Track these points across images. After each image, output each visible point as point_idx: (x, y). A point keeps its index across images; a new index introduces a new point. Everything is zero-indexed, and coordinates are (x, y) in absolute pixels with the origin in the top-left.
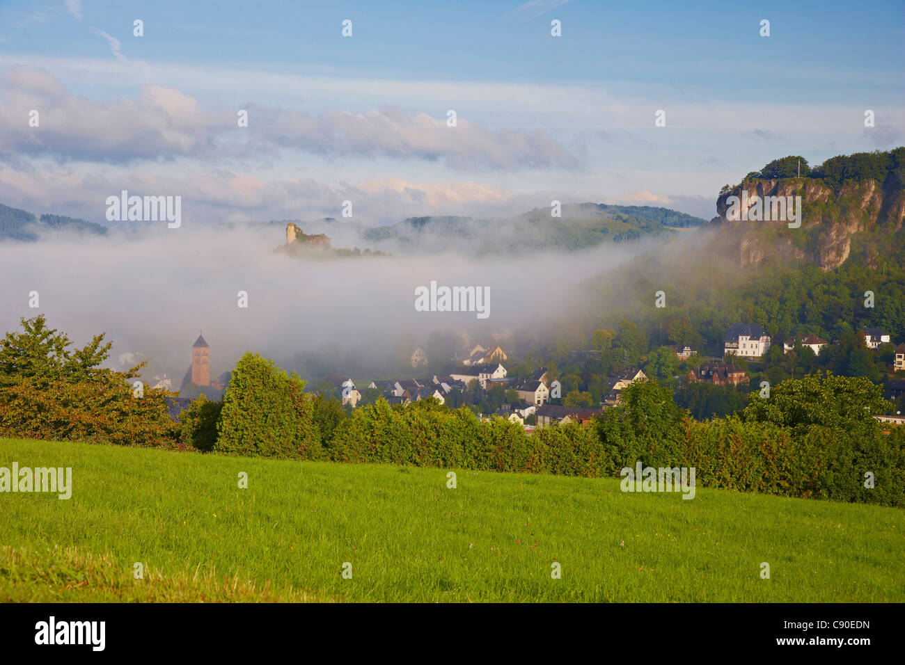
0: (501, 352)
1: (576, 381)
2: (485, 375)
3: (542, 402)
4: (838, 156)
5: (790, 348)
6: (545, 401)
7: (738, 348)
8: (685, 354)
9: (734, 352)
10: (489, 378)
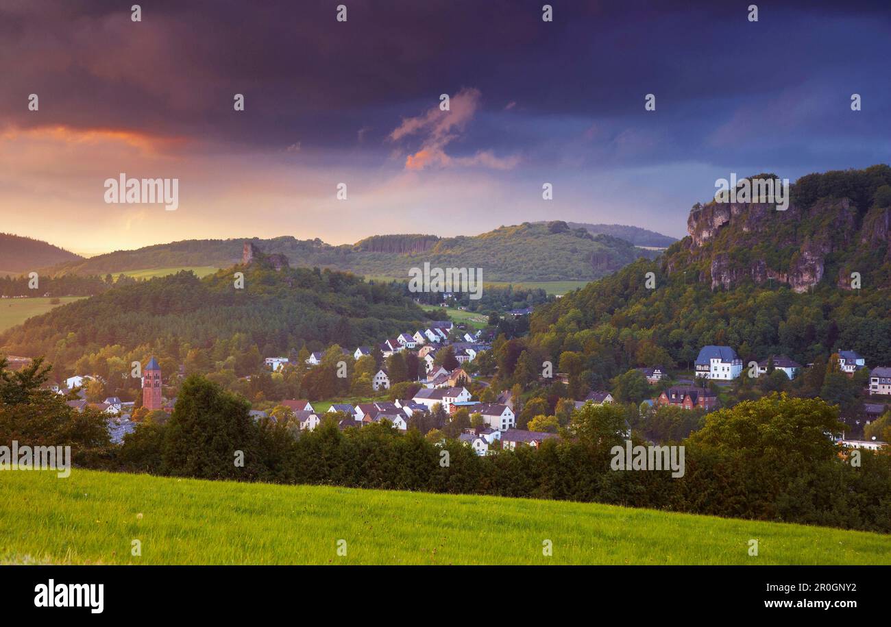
0: (465, 375)
1: (542, 405)
2: (448, 398)
3: (507, 427)
4: (811, 173)
5: (763, 371)
6: (510, 425)
7: (709, 371)
8: (654, 377)
9: (705, 375)
10: (452, 401)
